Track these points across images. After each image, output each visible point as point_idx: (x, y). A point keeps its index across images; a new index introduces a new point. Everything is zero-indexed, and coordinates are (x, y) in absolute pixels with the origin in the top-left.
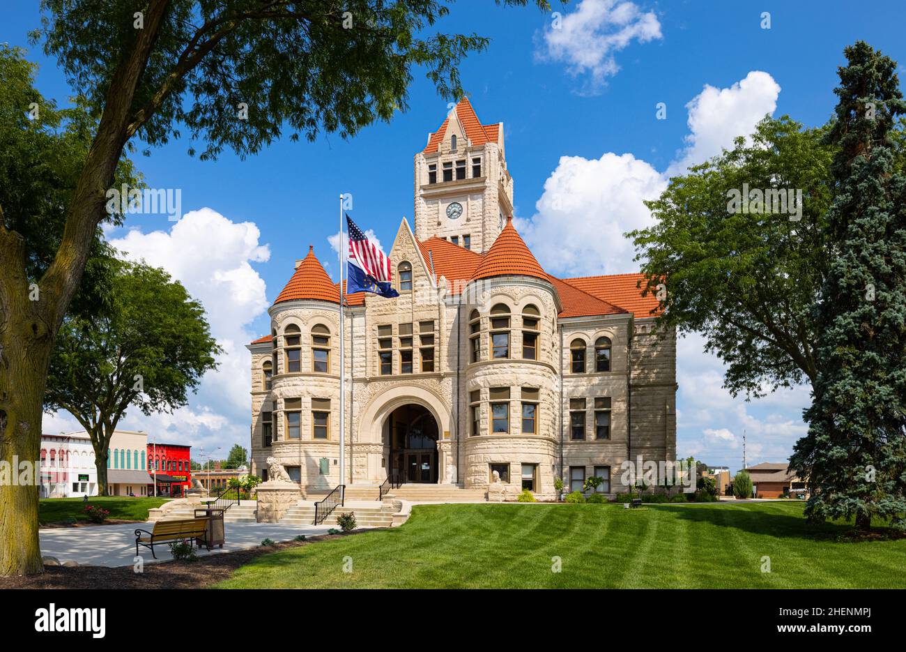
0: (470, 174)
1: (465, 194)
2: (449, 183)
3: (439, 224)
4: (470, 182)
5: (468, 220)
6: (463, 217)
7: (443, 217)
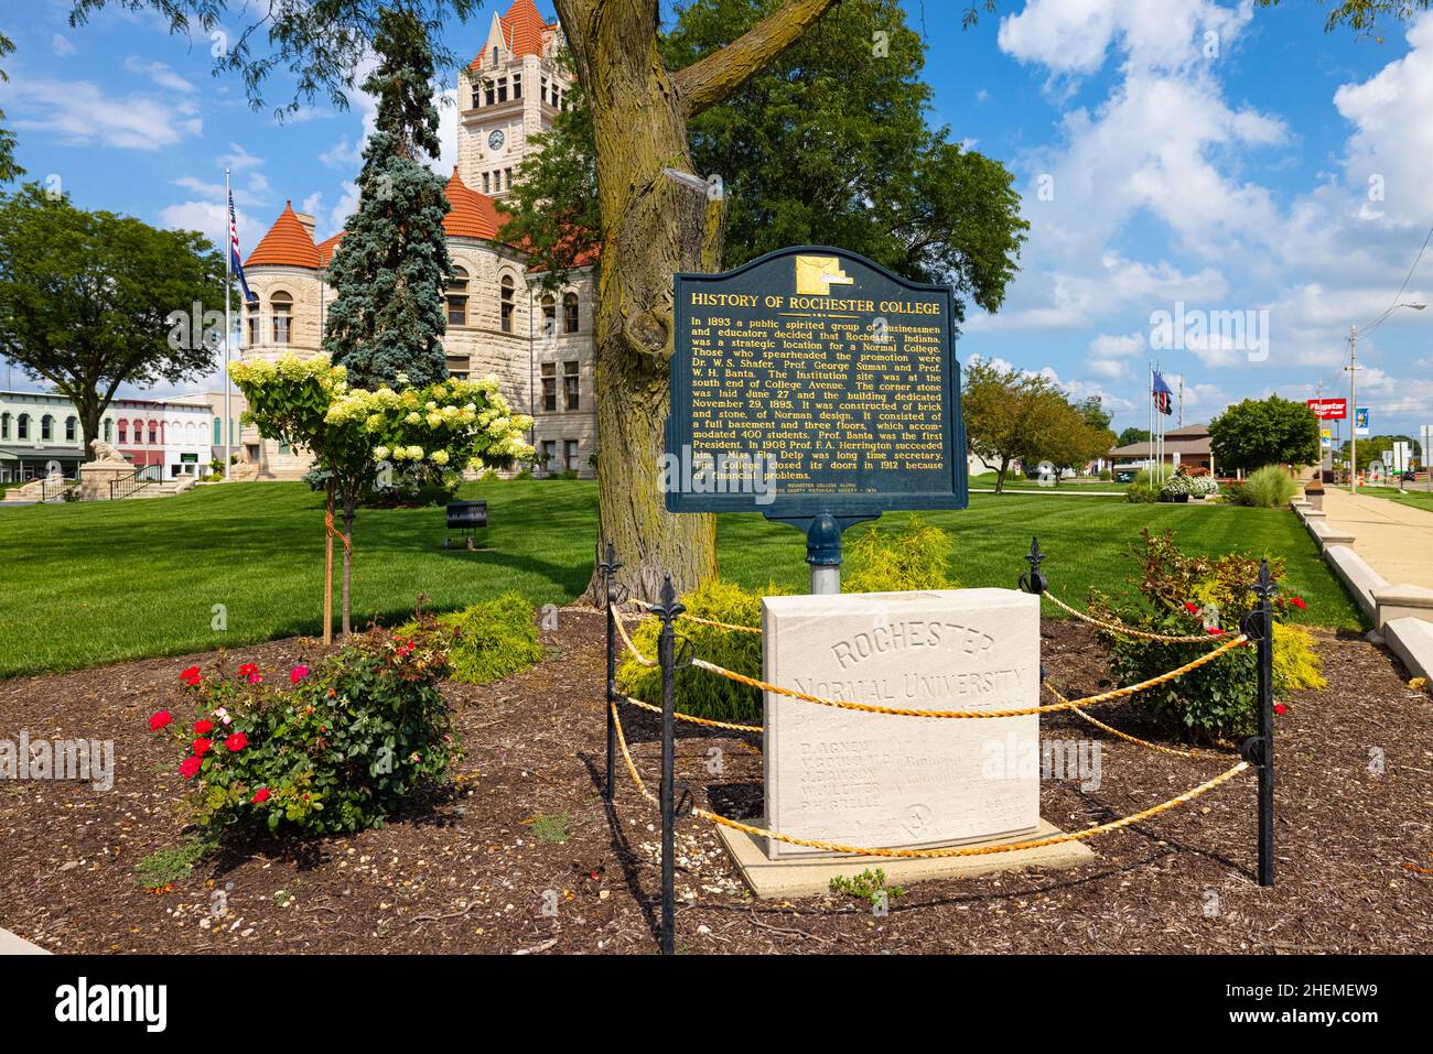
0: (511, 95)
1: (504, 119)
2: (491, 107)
3: (482, 157)
4: (512, 105)
5: (509, 151)
6: (504, 148)
7: (485, 148)
